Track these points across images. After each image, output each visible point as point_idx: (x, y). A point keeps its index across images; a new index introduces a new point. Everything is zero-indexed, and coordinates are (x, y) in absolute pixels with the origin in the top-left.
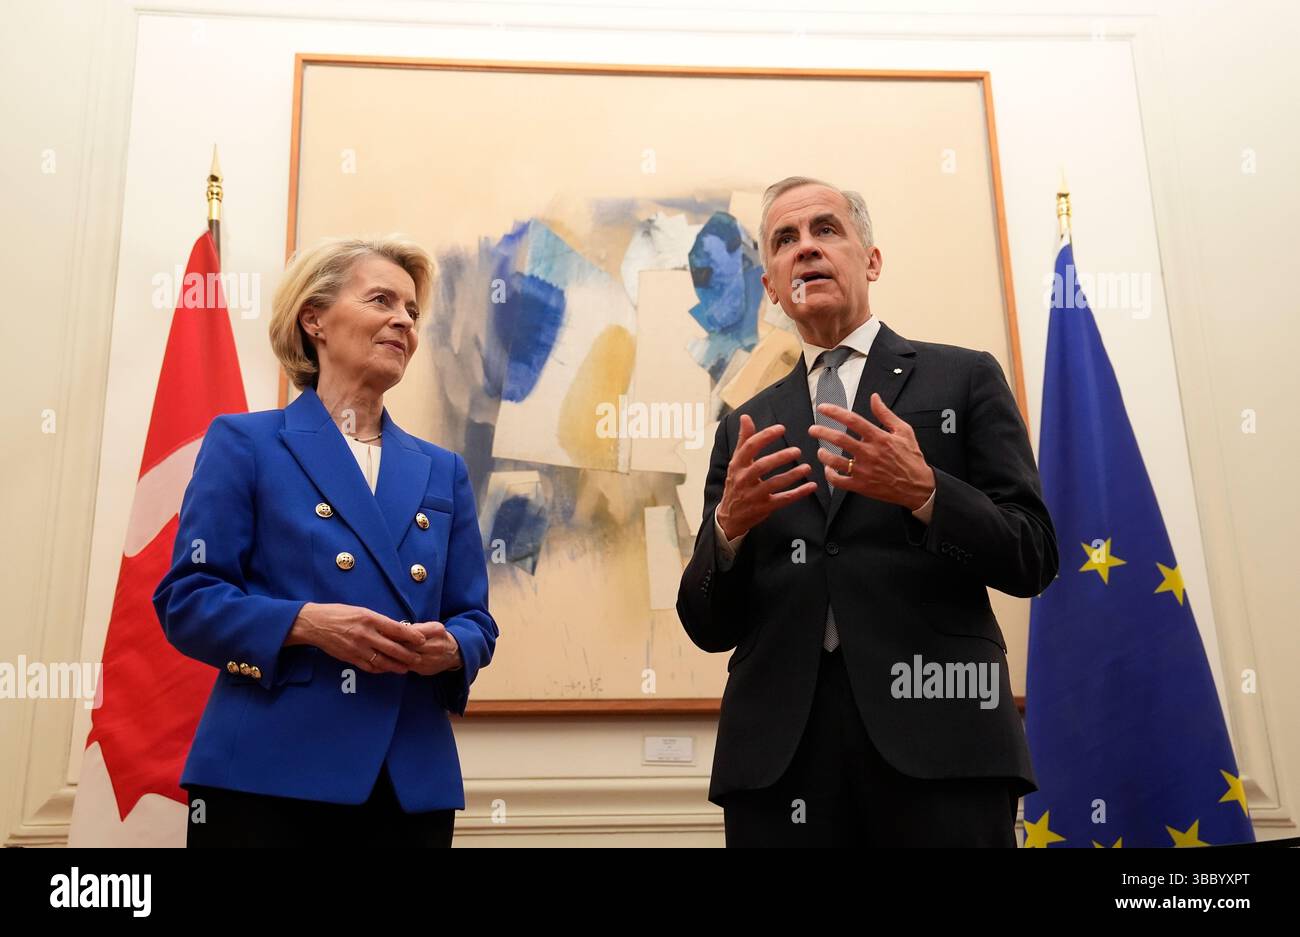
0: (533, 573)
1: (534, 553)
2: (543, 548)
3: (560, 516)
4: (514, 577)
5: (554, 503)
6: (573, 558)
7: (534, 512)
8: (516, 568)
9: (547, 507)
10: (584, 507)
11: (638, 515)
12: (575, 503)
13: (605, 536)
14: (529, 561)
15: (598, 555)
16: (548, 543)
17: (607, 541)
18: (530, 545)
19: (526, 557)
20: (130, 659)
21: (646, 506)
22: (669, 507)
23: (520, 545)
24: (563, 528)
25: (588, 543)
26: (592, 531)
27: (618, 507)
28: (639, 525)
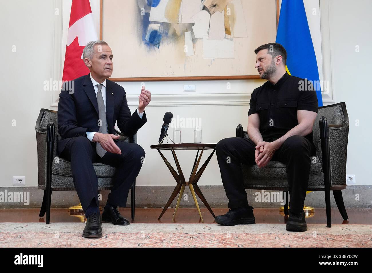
0: (159, 48)
1: (159, 43)
2: (161, 42)
3: (165, 34)
4: (154, 49)
5: (163, 31)
6: (168, 44)
7: (159, 34)
8: (155, 47)
9: (162, 32)
10: (170, 32)
11: (183, 34)
12: (168, 31)
13: (175, 39)
14: (158, 45)
15: (174, 43)
16: (162, 41)
17: (176, 40)
18: (158, 41)
19: (157, 44)
20: (69, 69)
21: (185, 31)
22: (190, 32)
23: (156, 41)
24: (166, 37)
25: (171, 41)
26: (172, 38)
27: (178, 32)
28: (183, 36)
